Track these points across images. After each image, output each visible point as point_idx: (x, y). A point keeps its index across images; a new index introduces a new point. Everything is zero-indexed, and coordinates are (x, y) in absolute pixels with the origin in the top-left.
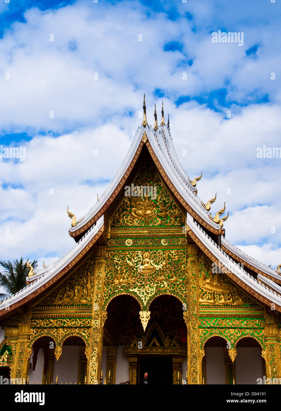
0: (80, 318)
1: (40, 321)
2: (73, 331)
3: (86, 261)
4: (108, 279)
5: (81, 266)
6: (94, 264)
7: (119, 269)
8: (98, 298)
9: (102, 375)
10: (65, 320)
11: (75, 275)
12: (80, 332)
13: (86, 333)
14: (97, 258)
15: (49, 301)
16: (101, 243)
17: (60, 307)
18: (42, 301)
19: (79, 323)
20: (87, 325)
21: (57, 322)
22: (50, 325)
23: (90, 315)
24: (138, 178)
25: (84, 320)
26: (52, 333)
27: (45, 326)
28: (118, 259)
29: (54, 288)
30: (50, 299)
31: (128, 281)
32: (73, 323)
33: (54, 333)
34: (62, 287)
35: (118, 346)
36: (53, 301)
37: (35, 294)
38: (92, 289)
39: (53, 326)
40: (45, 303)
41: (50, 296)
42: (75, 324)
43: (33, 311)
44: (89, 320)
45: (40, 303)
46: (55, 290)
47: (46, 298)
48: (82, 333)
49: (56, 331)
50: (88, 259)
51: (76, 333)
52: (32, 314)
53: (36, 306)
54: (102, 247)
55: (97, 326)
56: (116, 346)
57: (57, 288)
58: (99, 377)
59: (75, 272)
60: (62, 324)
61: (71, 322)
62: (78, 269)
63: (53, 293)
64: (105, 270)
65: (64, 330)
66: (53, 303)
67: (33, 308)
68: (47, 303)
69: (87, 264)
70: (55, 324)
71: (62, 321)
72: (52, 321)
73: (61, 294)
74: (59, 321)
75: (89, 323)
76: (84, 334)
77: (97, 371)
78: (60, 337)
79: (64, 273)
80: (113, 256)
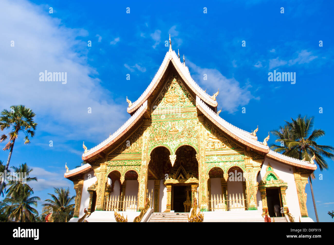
0: (134, 160)
1: (112, 162)
2: (130, 168)
3: (139, 129)
4: (151, 138)
5: (135, 132)
6: (143, 130)
7: (157, 132)
8: (145, 149)
9: (148, 192)
10: (126, 162)
11: (132, 136)
12: (135, 168)
13: (138, 168)
14: (144, 127)
15: (117, 151)
16: (146, 118)
17: (123, 154)
18: (114, 151)
19: (134, 163)
20: (139, 164)
21: (121, 162)
22: (118, 164)
23: (140, 158)
24: (168, 82)
25: (137, 161)
26: (119, 169)
27: (115, 165)
28: (157, 127)
29: (120, 144)
30: (118, 150)
31: (163, 139)
32: (130, 163)
33: (120, 169)
34: (124, 143)
35: (160, 180)
36: (119, 151)
37: (108, 146)
38: (142, 144)
39: (119, 165)
40: (115, 153)
41: (118, 149)
42: (132, 164)
43: (108, 157)
44: (140, 161)
45: (112, 152)
46: (121, 145)
47: (115, 150)
48: (136, 168)
49: (121, 168)
50: (139, 128)
51: (132, 168)
52: (108, 158)
53: (110, 154)
54: (148, 120)
55: (144, 164)
56: (159, 180)
57: (122, 144)
58: (146, 193)
59: (132, 135)
60: (125, 164)
61: (129, 162)
62: (134, 133)
63: (119, 147)
64: (149, 133)
65: (125, 167)
66: (119, 152)
67: (108, 155)
68: (116, 152)
69: (139, 130)
70: (120, 164)
71: (124, 162)
72: (119, 162)
73: (124, 147)
74: (123, 162)
75: (140, 163)
76: (137, 169)
77: (144, 189)
78: (123, 171)
79: (124, 133)
80: (154, 125)
